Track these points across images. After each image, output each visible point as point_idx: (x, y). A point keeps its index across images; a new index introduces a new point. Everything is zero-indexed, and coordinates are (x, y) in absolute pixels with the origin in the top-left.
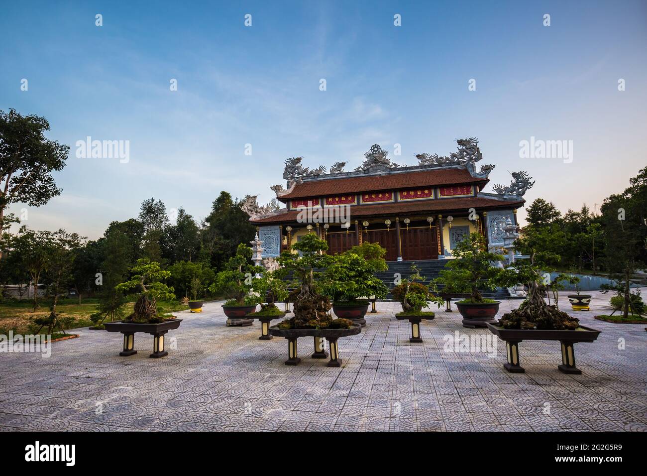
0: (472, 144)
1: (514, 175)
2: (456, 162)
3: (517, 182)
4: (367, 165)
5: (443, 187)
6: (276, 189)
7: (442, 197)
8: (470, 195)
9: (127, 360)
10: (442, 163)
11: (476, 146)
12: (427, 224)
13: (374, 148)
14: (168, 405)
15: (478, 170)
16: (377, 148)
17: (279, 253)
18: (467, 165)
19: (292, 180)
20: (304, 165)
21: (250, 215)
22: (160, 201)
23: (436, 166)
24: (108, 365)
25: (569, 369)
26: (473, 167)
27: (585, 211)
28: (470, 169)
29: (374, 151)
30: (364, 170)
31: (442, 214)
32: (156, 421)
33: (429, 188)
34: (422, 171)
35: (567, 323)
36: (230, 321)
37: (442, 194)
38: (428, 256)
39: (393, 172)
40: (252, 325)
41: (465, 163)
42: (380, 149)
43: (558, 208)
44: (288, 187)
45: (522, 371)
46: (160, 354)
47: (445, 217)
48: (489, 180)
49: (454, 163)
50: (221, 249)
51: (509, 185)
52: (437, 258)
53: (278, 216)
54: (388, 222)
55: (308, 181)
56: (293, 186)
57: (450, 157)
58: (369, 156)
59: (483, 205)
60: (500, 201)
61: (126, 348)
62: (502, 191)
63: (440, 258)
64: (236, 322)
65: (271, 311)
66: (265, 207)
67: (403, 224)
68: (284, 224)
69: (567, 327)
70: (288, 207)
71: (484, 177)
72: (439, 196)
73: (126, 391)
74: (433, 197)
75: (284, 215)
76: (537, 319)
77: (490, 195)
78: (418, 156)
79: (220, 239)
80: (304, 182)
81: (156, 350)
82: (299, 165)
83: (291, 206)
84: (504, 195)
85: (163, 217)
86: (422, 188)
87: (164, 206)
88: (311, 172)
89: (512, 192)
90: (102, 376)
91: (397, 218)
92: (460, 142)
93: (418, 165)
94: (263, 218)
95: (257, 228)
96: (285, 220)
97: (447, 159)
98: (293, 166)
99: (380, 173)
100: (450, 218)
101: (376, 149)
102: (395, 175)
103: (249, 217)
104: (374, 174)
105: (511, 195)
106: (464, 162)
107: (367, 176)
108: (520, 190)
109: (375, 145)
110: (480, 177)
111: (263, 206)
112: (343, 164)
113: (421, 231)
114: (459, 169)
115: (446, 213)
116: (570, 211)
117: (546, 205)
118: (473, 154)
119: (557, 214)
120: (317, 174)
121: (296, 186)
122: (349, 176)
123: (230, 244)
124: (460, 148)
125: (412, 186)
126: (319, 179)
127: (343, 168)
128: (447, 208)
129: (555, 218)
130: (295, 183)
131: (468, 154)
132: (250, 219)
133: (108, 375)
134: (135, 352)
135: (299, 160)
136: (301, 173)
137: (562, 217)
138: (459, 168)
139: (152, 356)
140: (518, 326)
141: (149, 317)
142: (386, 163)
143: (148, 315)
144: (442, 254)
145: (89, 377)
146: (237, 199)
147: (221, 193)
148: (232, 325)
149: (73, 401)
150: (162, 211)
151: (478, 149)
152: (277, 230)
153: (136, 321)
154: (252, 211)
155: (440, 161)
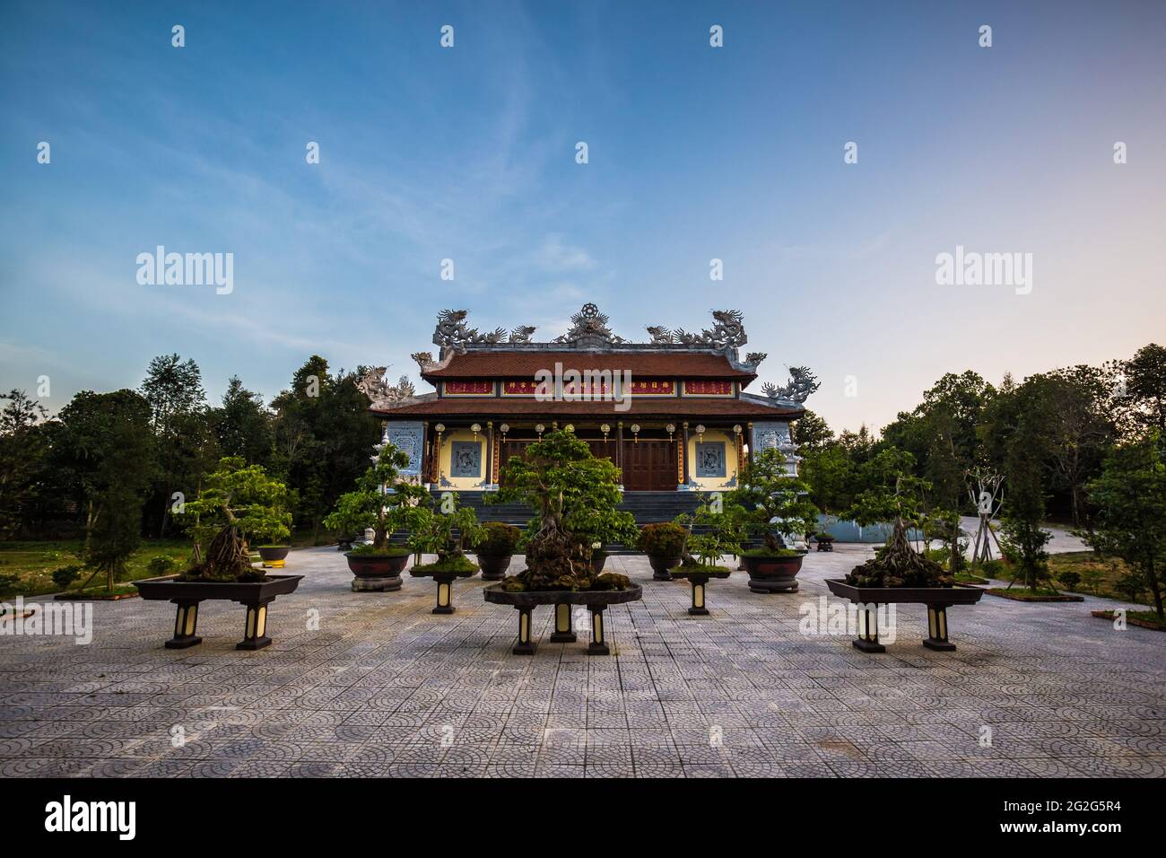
0: (733, 319)
1: (793, 371)
2: (709, 344)
3: (797, 382)
4: (574, 334)
5: (691, 380)
6: (421, 360)
7: (688, 395)
8: (728, 396)
9: (188, 654)
10: (689, 344)
11: (739, 323)
12: (667, 435)
13: (588, 309)
14: (341, 736)
15: (742, 359)
16: (592, 309)
17: (420, 468)
18: (725, 350)
19: (449, 347)
20: (469, 324)
21: (373, 400)
22: (191, 362)
23: (680, 347)
24: (151, 667)
25: (938, 644)
26: (735, 353)
27: (863, 432)
28: (729, 357)
29: (587, 313)
30: (569, 343)
31: (688, 421)
32: (337, 768)
33: (670, 379)
34: (660, 353)
35: (942, 578)
36: (361, 583)
37: (688, 391)
38: (663, 486)
39: (615, 350)
40: (400, 589)
41: (723, 347)
42: (597, 311)
43: (831, 426)
44: (442, 357)
45: (882, 650)
46: (258, 643)
47: (693, 426)
48: (757, 376)
49: (706, 345)
50: (307, 457)
51: (784, 385)
52: (676, 488)
53: (420, 405)
54: (606, 428)
55: (475, 351)
56: (450, 357)
57: (701, 336)
58: (578, 320)
59: (748, 412)
60: (772, 408)
61: (180, 632)
62: (774, 393)
63: (681, 488)
64: (372, 584)
65: (457, 564)
66: (399, 388)
67: (627, 432)
68: (432, 419)
69: (943, 584)
70: (439, 391)
71: (749, 370)
72: (684, 394)
73: (230, 715)
74: (674, 394)
75: (432, 404)
76: (906, 573)
77: (758, 398)
78: (651, 330)
79: (309, 439)
80: (469, 352)
81: (250, 635)
82: (462, 322)
83: (444, 391)
84: (777, 399)
85: (194, 391)
86: (660, 379)
87: (197, 372)
88: (482, 337)
89: (788, 396)
90: (150, 690)
91: (621, 423)
92: (718, 315)
93: (649, 342)
94: (395, 407)
95: (384, 423)
96: (435, 412)
97: (697, 338)
98: (450, 325)
99: (594, 349)
100: (701, 429)
101: (590, 311)
102: (616, 354)
103: (370, 402)
104: (585, 350)
105: (786, 400)
106: (721, 345)
107: (574, 352)
108: (800, 394)
109: (590, 304)
110: (745, 369)
111: (396, 386)
112: (531, 330)
113: (654, 445)
114: (713, 356)
115: (695, 420)
116: (845, 432)
117: (816, 421)
118: (735, 335)
119: (829, 434)
120: (491, 341)
121: (455, 358)
122: (544, 349)
123: (326, 449)
124: (717, 323)
125: (644, 374)
126: (494, 349)
127: (530, 336)
128: (697, 413)
129: (826, 440)
130: (452, 352)
131: (728, 334)
132: (373, 407)
133: (164, 686)
134: (199, 641)
135: (462, 315)
136: (464, 336)
137: (836, 438)
138: (714, 353)
139: (240, 647)
140: (880, 583)
141: (239, 571)
142: (605, 334)
143: (237, 566)
144: (686, 482)
145: (122, 693)
146: (342, 371)
147: (311, 359)
148: (365, 590)
149: (116, 743)
150: (192, 382)
151: (742, 327)
152: (419, 429)
153: (212, 578)
154: (376, 392)
155: (686, 340)
